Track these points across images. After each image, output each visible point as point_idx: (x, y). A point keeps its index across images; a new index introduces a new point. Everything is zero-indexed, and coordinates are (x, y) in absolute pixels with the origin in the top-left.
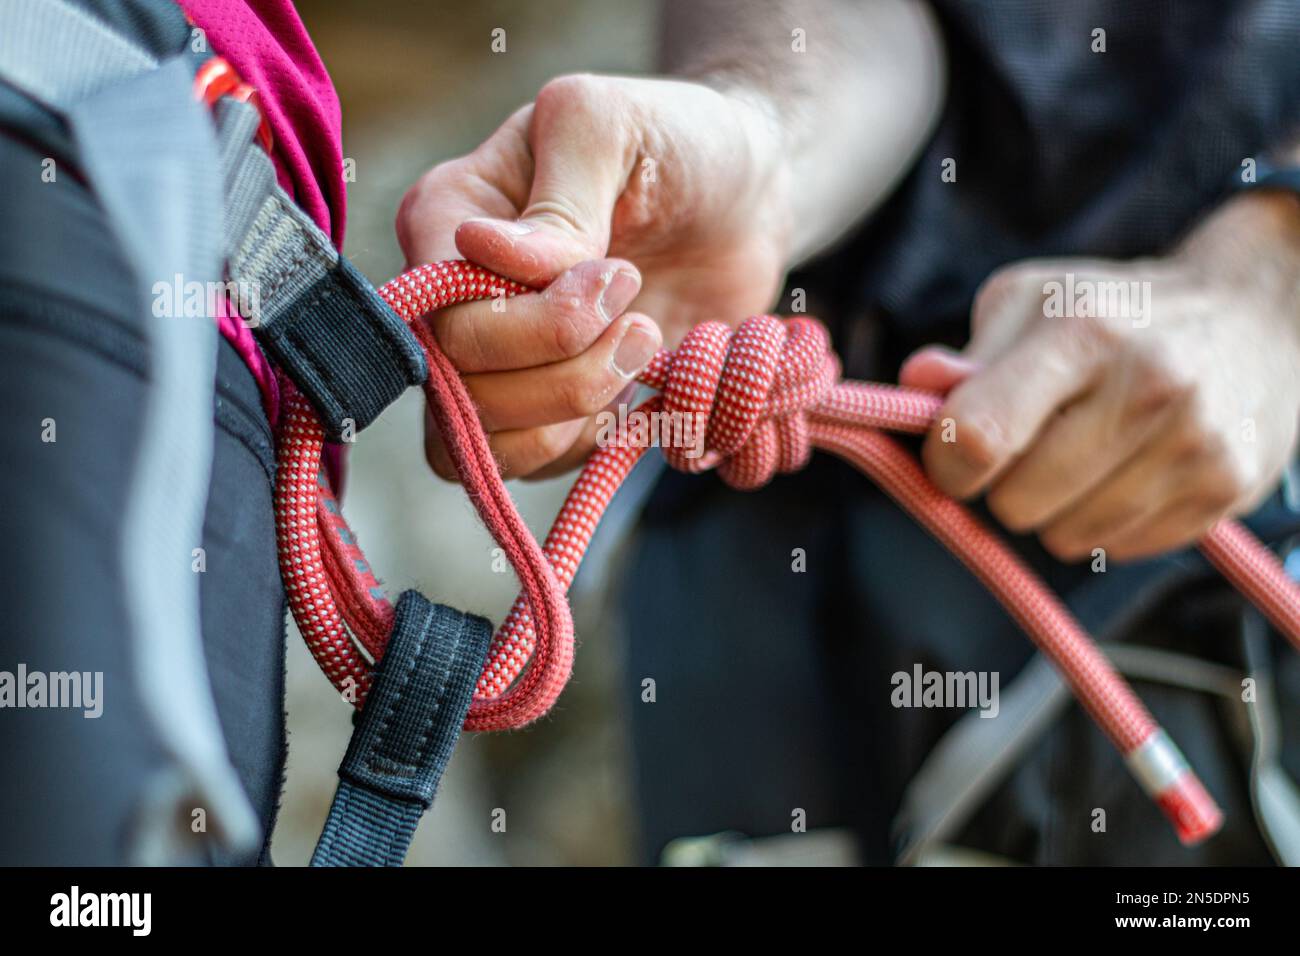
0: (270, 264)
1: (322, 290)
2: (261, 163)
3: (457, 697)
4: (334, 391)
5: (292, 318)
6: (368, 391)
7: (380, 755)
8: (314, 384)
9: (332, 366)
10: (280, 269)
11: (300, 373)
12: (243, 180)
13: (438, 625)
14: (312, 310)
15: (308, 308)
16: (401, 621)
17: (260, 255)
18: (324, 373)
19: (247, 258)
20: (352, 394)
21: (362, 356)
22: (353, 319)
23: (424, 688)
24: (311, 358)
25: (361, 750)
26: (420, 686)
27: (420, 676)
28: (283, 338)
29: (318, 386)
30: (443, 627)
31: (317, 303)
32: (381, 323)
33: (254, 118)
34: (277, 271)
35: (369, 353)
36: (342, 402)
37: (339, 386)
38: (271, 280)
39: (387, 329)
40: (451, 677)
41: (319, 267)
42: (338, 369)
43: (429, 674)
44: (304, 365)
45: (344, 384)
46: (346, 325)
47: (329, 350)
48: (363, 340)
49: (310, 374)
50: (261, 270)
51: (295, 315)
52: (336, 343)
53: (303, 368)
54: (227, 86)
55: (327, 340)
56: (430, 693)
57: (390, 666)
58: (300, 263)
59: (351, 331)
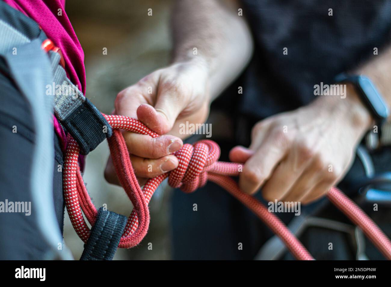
0: (65, 101)
1: (81, 109)
2: (61, 71)
3: (116, 239)
4: (84, 139)
5: (72, 117)
6: (94, 139)
7: (92, 256)
8: (78, 137)
9: (84, 132)
10: (68, 103)
11: (75, 134)
12: (56, 76)
13: (110, 217)
14: (78, 115)
15: (77, 114)
16: (99, 216)
17: (62, 99)
18: (82, 134)
19: (58, 99)
20: (90, 140)
21: (93, 128)
22: (90, 117)
23: (106, 236)
24: (78, 129)
25: (86, 255)
26: (104, 236)
27: (105, 233)
28: (69, 123)
29: (80, 138)
30: (112, 218)
31: (79, 113)
32: (98, 118)
33: (59, 57)
34: (67, 103)
35: (95, 127)
36: (87, 142)
37: (86, 137)
38: (65, 106)
39: (100, 120)
40: (114, 233)
41: (80, 102)
42: (86, 132)
43: (107, 232)
44: (75, 131)
45: (88, 137)
46: (88, 119)
47: (83, 127)
48: (93, 124)
49: (78, 134)
50: (62, 103)
51: (73, 116)
52: (85, 125)
53: (75, 132)
54: (51, 48)
55: (82, 123)
56: (107, 238)
57: (95, 229)
58: (74, 101)
59: (90, 121)
